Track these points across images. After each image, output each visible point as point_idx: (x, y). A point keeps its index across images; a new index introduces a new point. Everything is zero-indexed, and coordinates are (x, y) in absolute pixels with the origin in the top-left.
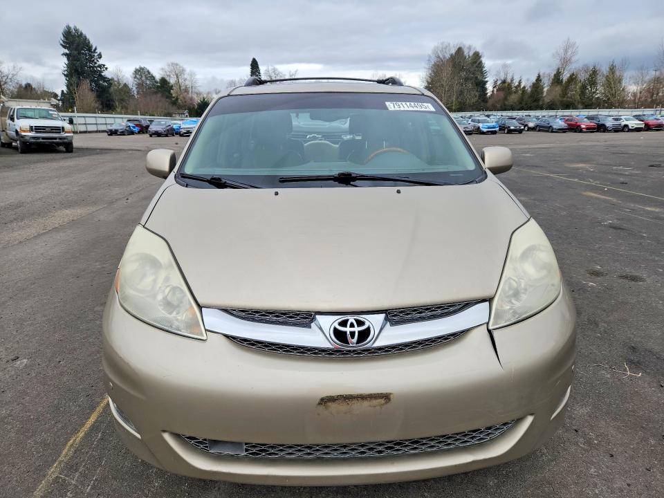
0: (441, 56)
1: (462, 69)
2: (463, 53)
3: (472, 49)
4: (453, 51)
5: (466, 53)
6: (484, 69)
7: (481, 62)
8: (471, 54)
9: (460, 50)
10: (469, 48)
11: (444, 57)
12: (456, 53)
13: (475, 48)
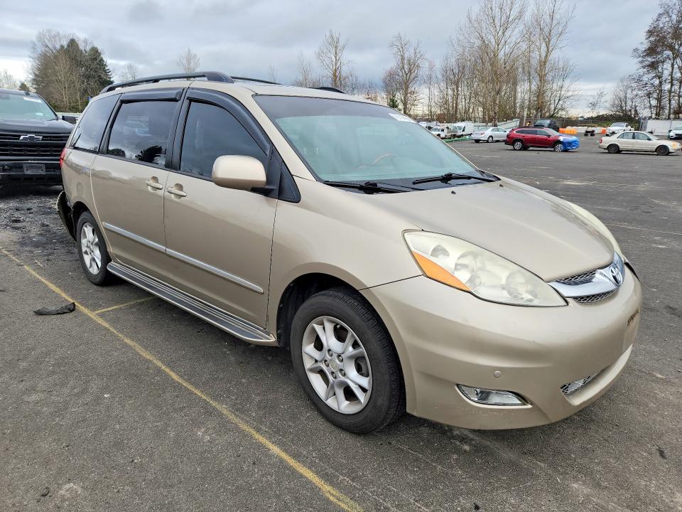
0: (50, 46)
1: (80, 64)
2: (77, 46)
3: (88, 44)
4: (65, 43)
5: (81, 47)
6: (106, 68)
7: (102, 60)
8: (88, 49)
9: (72, 43)
10: (85, 41)
11: (55, 48)
12: (68, 46)
13: (92, 43)
